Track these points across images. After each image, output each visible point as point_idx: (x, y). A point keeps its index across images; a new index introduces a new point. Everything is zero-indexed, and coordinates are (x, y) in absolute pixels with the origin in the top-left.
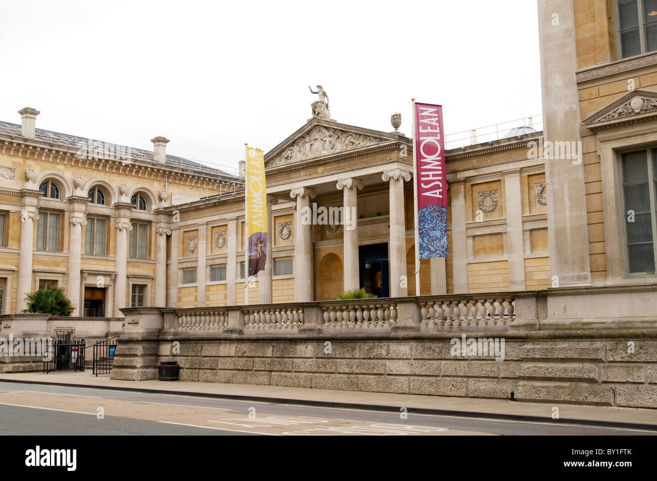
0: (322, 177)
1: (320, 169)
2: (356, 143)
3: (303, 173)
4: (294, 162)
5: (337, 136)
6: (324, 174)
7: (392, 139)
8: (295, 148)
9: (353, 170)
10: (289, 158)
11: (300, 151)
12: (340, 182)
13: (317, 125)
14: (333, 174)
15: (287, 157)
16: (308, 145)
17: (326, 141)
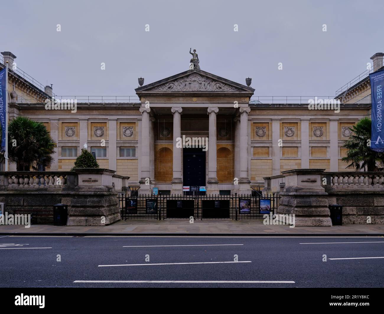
0: (196, 103)
1: (195, 99)
2: (223, 88)
3: (181, 99)
4: (174, 91)
5: (208, 82)
6: (198, 102)
7: (250, 91)
8: (176, 83)
9: (219, 103)
10: (171, 88)
11: (180, 85)
12: (210, 109)
13: (195, 73)
14: (204, 103)
15: (170, 87)
16: (187, 83)
17: (201, 83)
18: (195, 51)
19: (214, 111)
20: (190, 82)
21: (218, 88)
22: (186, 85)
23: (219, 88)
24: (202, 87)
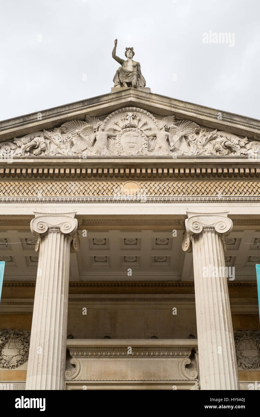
0: (136, 202)
3: (74, 186)
5: (183, 133)
8: (56, 136)
9: (230, 201)
10: (36, 151)
11: (72, 144)
12: (195, 219)
13: (131, 104)
14: (168, 201)
15: (34, 147)
16: (101, 135)
17: (155, 136)
18: (130, 51)
19: (212, 229)
20: (111, 133)
21: (222, 149)
22: (95, 140)
23: (226, 151)
24: (157, 147)
